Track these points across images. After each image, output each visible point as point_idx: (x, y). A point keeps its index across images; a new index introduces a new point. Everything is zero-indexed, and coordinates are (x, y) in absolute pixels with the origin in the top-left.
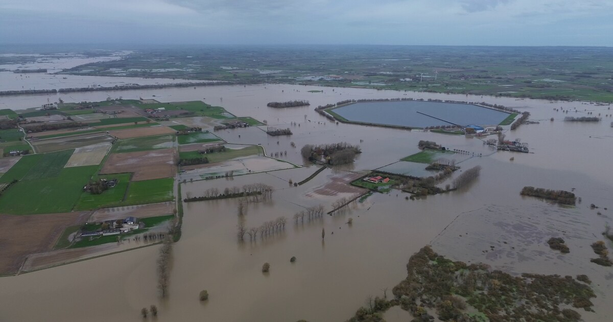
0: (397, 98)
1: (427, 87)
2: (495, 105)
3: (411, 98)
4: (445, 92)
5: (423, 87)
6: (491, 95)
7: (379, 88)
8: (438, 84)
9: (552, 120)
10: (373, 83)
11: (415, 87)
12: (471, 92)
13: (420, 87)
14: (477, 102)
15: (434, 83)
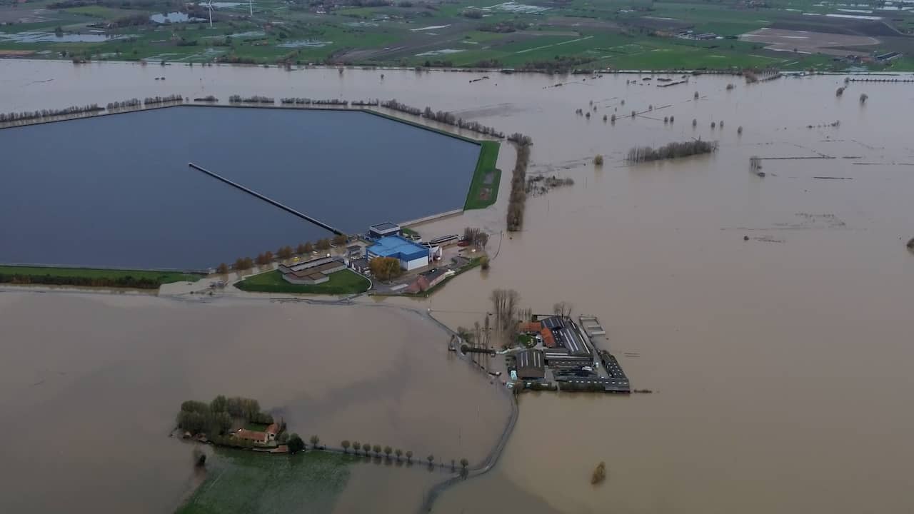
0: (130, 99)
1: (228, 43)
2: (428, 110)
3: (176, 95)
4: (279, 63)
5: (217, 45)
6: (404, 65)
7: (81, 56)
8: (259, 29)
9: (599, 162)
10: (70, 32)
11: (194, 44)
12: (350, 55)
13: (207, 45)
14: (373, 100)
15: (247, 28)
